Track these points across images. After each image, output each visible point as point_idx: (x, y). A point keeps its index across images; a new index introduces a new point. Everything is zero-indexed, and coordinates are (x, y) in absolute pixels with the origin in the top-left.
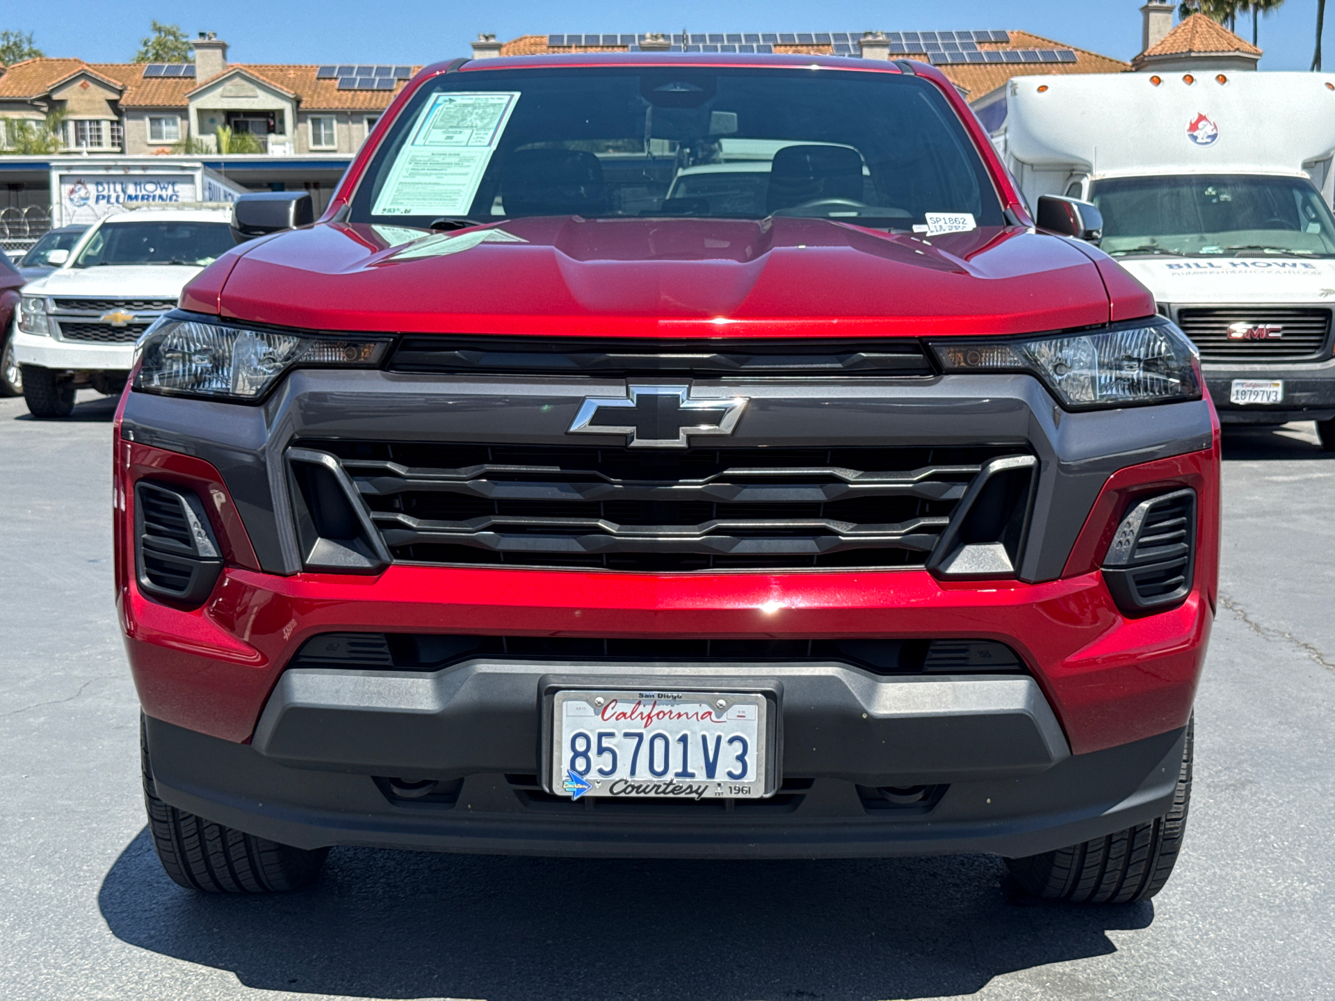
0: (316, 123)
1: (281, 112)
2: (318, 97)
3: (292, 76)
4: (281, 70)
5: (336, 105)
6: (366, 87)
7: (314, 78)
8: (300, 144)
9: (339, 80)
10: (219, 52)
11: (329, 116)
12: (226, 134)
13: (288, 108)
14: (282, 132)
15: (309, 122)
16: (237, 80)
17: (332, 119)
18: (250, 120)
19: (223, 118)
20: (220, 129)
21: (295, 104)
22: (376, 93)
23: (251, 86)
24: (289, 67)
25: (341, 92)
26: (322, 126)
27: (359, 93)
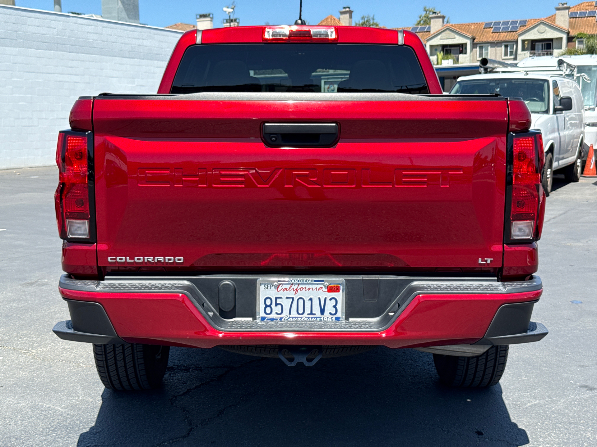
0: (481, 48)
1: (466, 44)
2: (483, 36)
3: (472, 28)
4: (468, 26)
5: (490, 39)
6: (505, 31)
7: (482, 28)
8: (473, 58)
9: (493, 28)
10: (441, 20)
11: (487, 45)
12: (441, 55)
13: (468, 42)
14: (466, 53)
15: (478, 48)
16: (447, 31)
17: (488, 46)
18: (452, 48)
19: (440, 48)
20: (438, 53)
21: (472, 40)
22: (509, 33)
23: (453, 34)
24: (472, 24)
25: (493, 34)
26: (484, 49)
27: (501, 33)
